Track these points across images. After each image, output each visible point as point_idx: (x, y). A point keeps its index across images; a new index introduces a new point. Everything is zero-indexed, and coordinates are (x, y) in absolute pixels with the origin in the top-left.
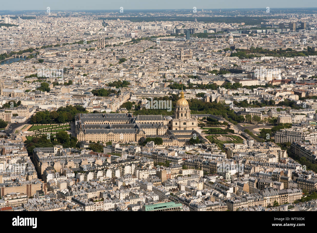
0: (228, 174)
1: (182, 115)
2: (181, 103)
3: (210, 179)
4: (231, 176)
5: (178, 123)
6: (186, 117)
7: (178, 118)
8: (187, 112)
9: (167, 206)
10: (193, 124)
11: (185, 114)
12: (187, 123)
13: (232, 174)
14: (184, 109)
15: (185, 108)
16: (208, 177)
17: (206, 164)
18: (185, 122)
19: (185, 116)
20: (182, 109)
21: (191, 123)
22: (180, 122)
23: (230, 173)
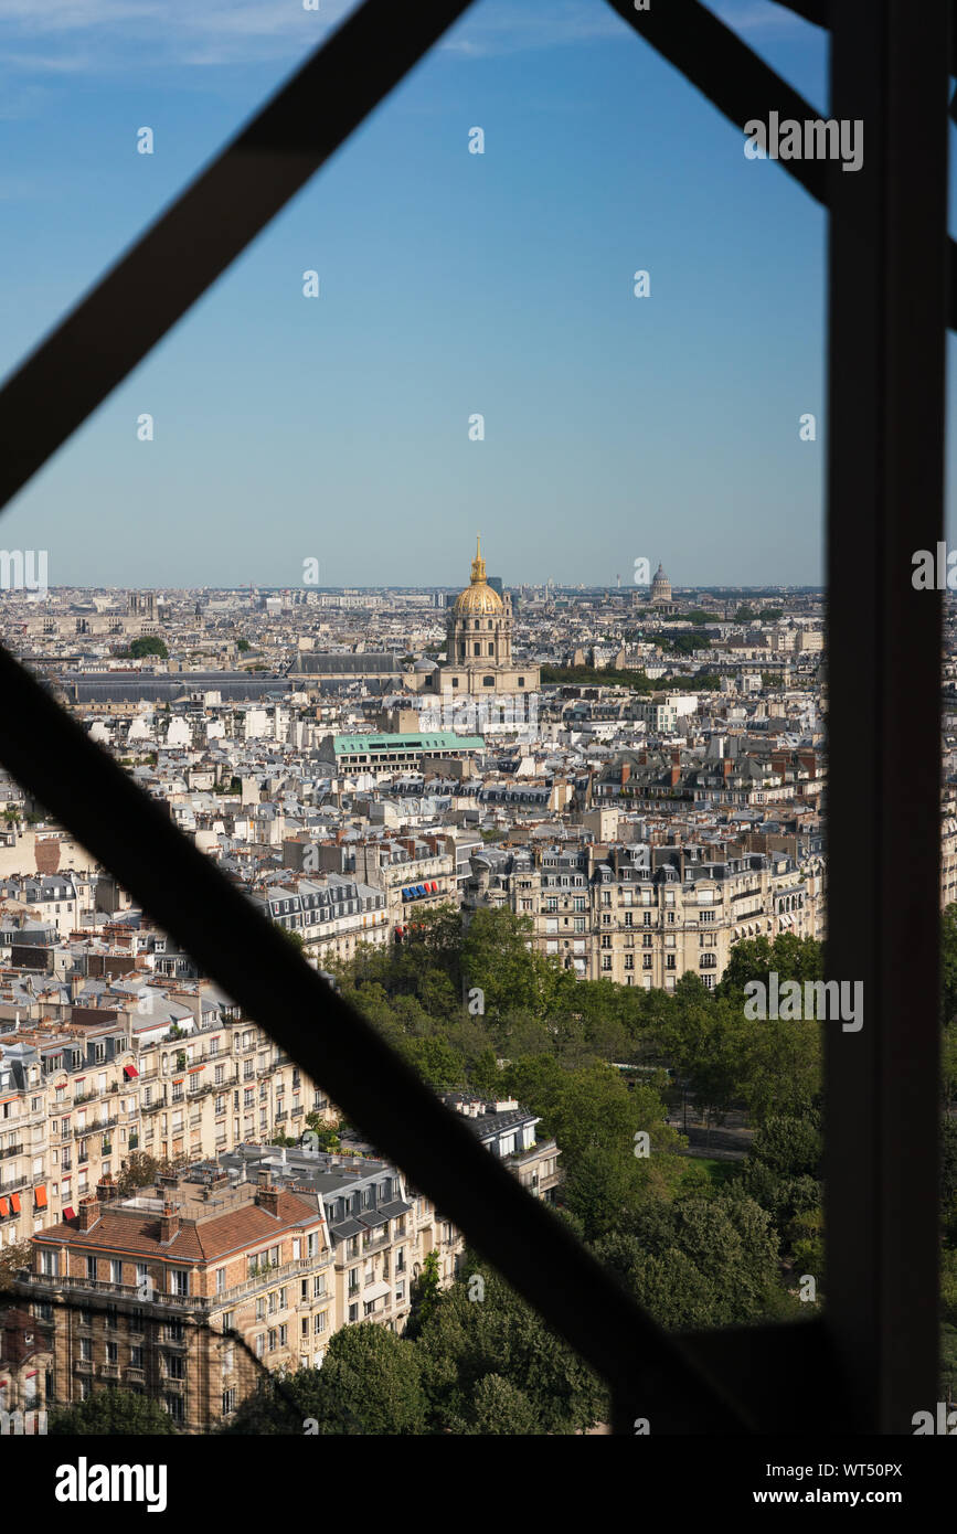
0: (667, 709)
1: (477, 652)
2: (472, 604)
3: (595, 732)
4: (678, 719)
5: (463, 678)
6: (493, 659)
7: (461, 663)
8: (496, 638)
9: (424, 744)
10: (521, 682)
11: (491, 645)
12: (499, 679)
13: (680, 714)
14: (486, 626)
15: (490, 622)
16: (586, 726)
17: (578, 716)
18: (491, 673)
19: (491, 653)
20: (477, 622)
21: (516, 676)
22: (468, 674)
23: (674, 710)
